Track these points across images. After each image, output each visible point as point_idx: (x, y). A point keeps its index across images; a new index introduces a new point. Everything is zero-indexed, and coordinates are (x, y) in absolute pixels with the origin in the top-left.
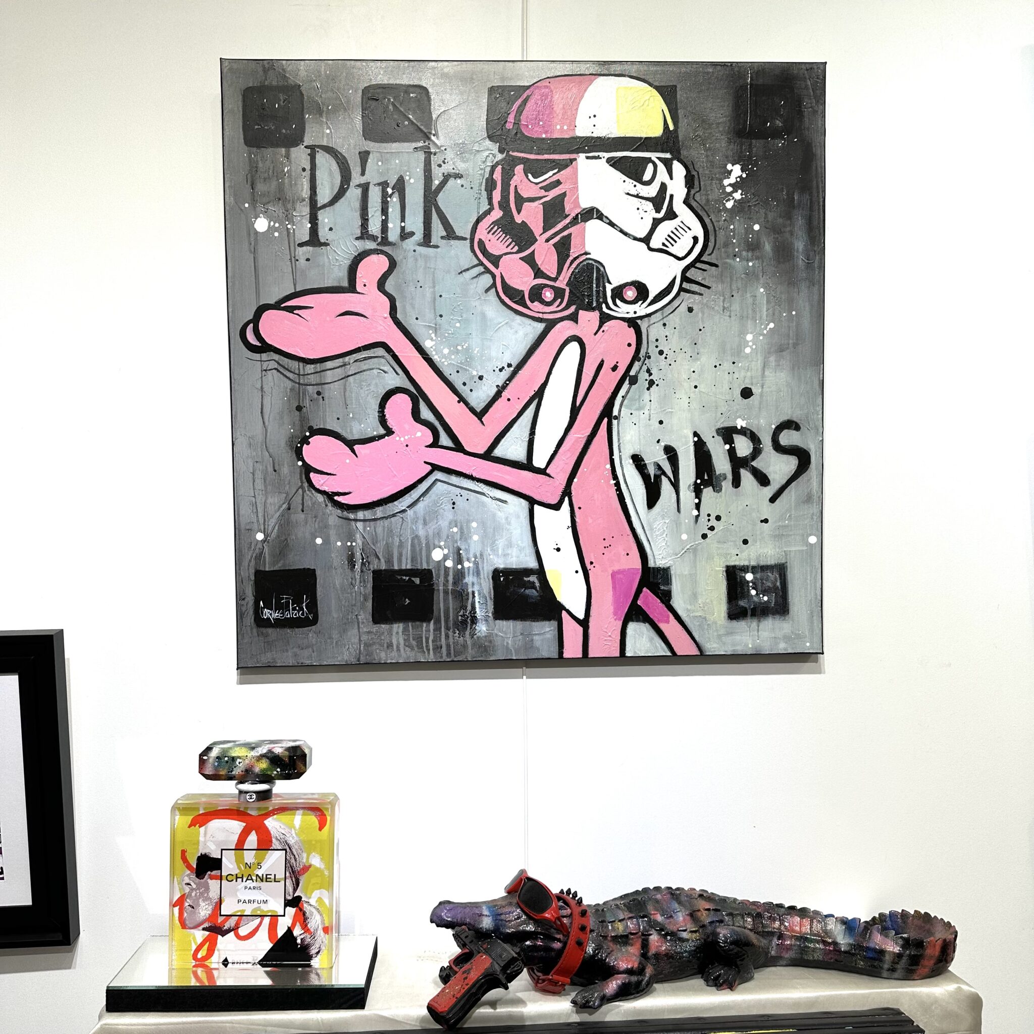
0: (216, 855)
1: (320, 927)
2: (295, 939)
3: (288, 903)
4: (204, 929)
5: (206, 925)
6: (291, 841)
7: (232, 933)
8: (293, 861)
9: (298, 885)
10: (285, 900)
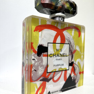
1: (78, 72)
3: (70, 65)
6: (71, 41)
10: (69, 63)
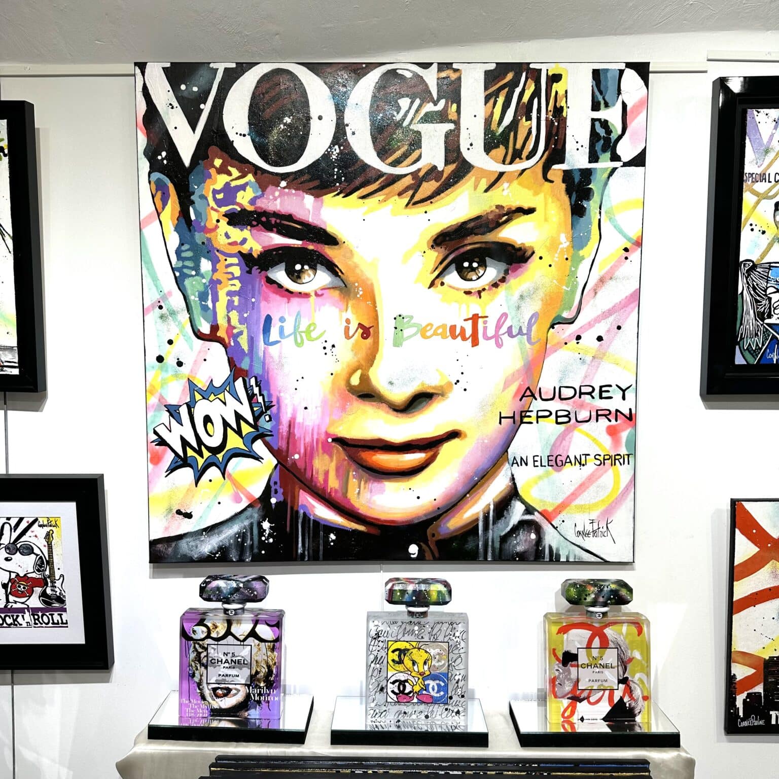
0: (574, 651)
1: (641, 696)
2: (625, 704)
3: (620, 682)
4: (568, 698)
5: (569, 696)
6: (621, 643)
7: (586, 700)
8: (622, 655)
9: (626, 670)
10: (618, 679)
